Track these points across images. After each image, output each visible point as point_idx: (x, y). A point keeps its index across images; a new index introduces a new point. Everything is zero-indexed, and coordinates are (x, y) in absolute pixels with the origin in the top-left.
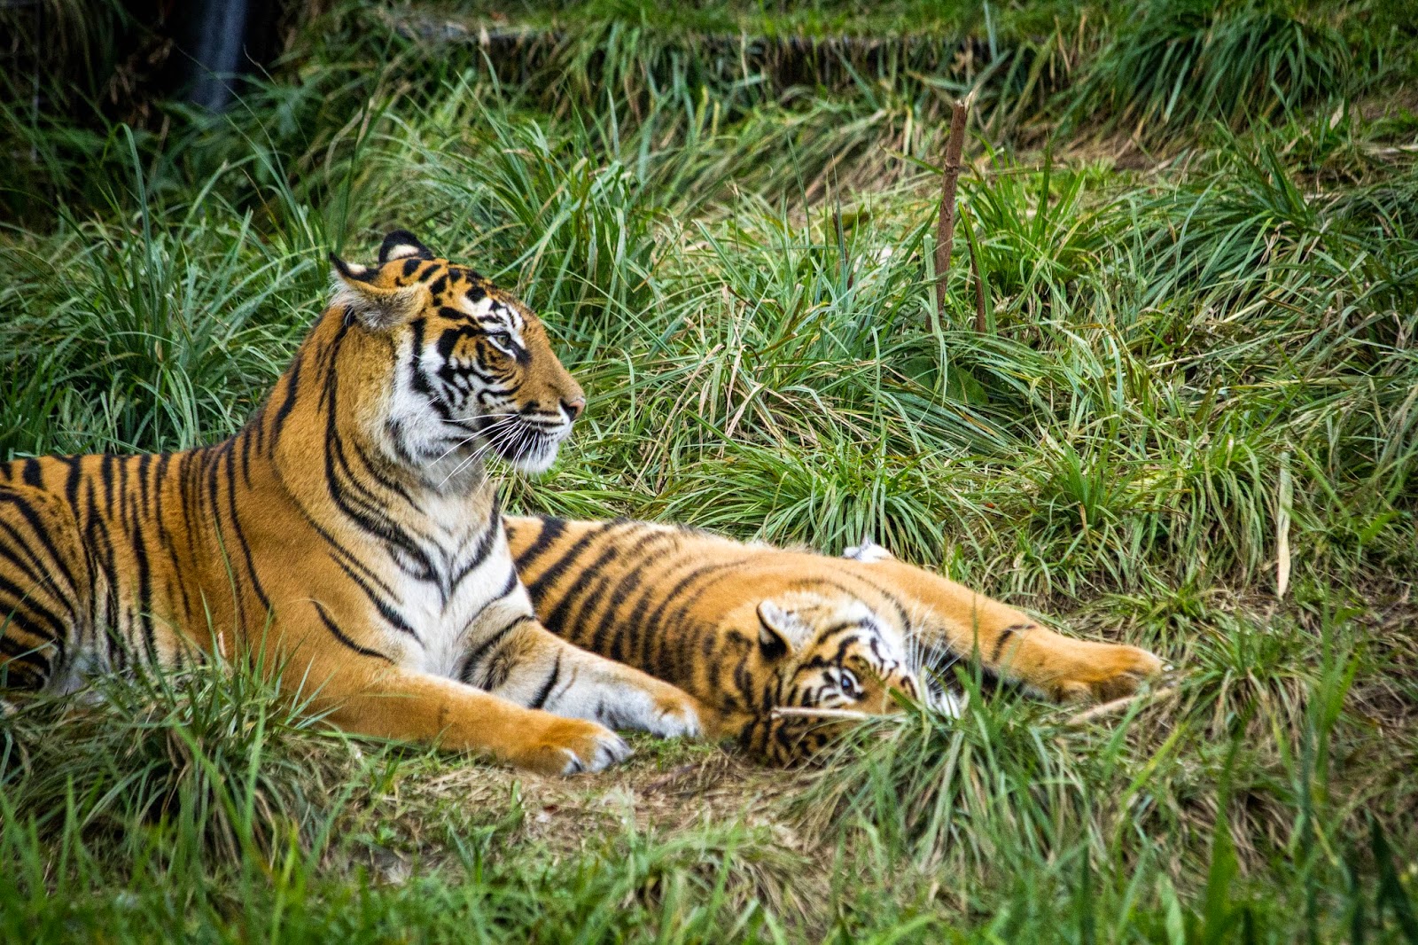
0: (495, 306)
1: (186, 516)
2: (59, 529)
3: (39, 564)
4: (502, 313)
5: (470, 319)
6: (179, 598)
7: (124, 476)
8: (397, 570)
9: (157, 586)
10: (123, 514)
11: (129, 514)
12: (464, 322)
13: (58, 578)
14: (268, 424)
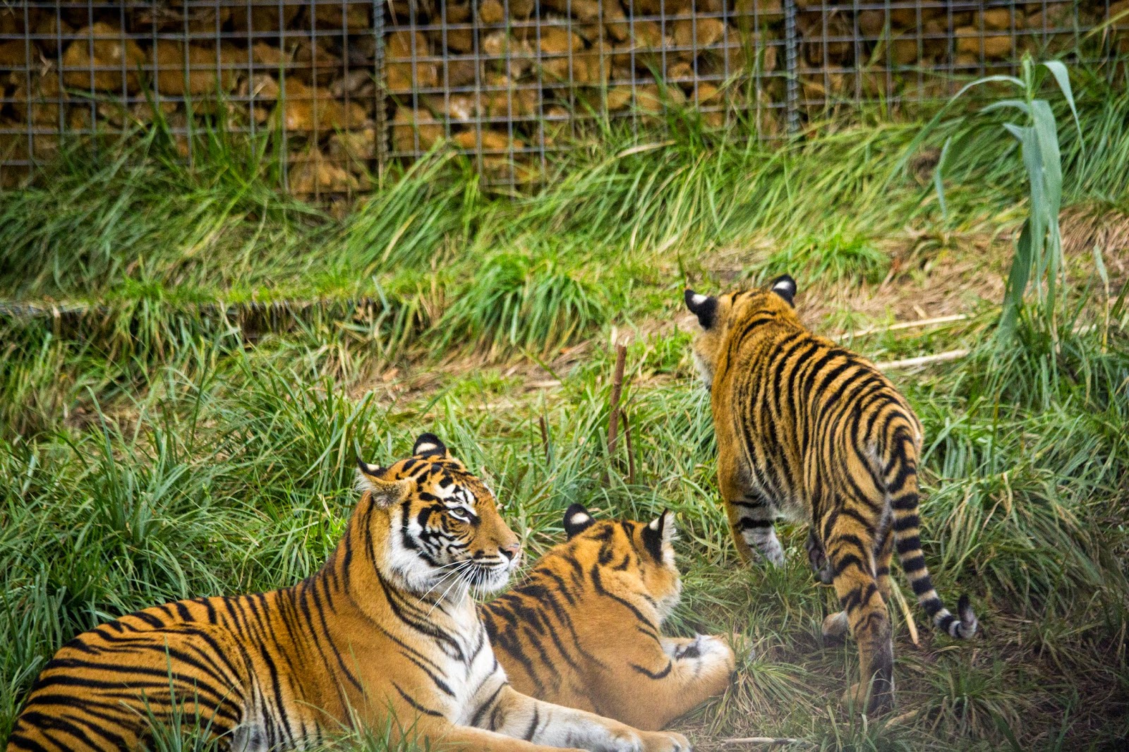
0: (457, 490)
1: (291, 635)
2: (229, 649)
3: (221, 672)
4: (460, 495)
5: (439, 500)
6: (297, 688)
7: (242, 611)
8: (443, 655)
9: (283, 681)
10: (250, 637)
11: (254, 637)
12: (434, 502)
13: (234, 680)
14: (338, 569)
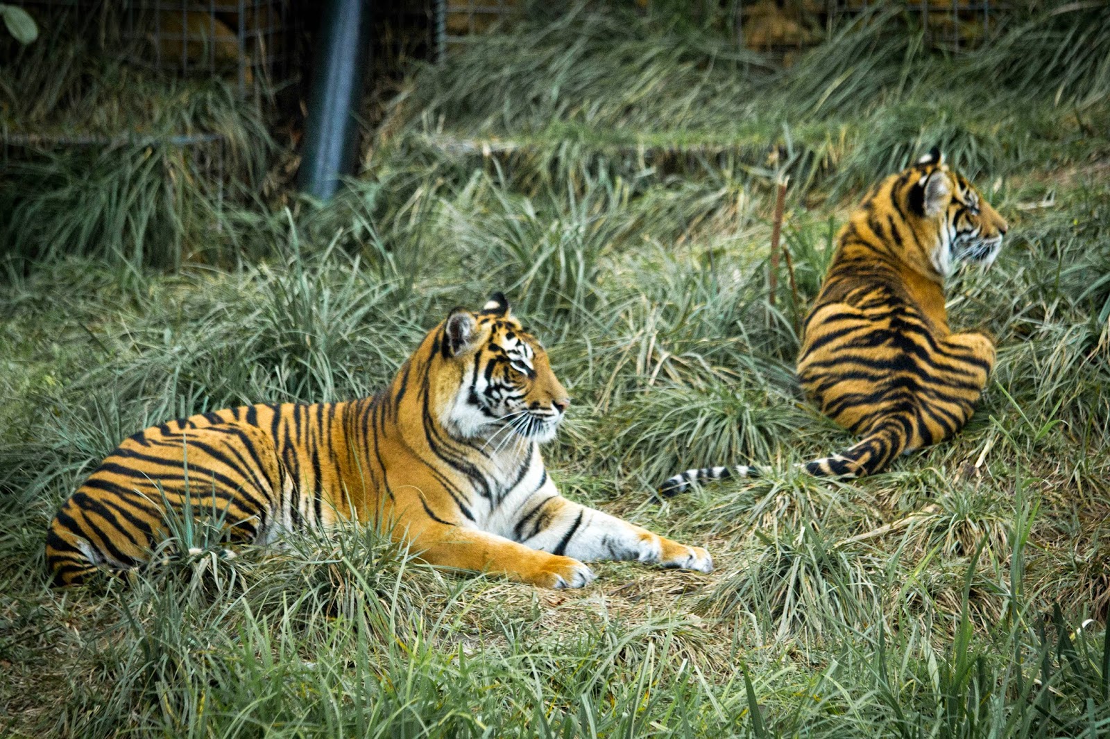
1: (347, 442)
3: (252, 472)
12: (499, 353)
14: (392, 402)
